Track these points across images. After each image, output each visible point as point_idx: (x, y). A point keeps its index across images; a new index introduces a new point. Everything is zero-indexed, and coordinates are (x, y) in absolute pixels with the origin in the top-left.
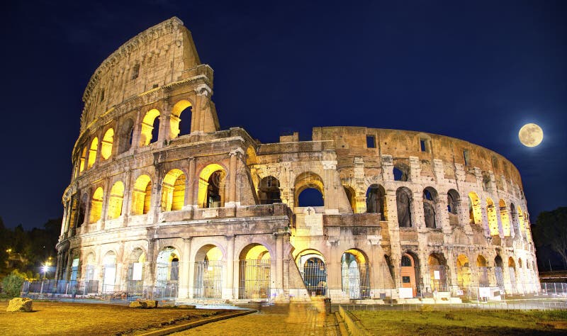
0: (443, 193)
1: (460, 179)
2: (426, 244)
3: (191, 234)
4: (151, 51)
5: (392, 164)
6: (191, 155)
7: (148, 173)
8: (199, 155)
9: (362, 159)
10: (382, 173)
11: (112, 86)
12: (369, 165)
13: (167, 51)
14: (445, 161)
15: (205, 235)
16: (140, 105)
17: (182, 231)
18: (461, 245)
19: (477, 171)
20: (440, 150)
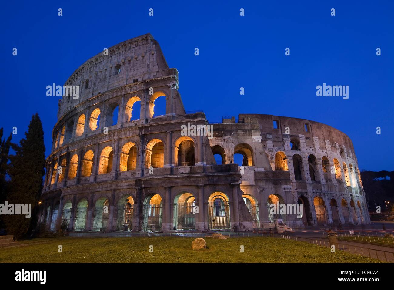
0: (319, 159)
1: (328, 150)
2: (312, 191)
3: (171, 185)
4: (130, 55)
5: (289, 139)
6: (168, 129)
7: (133, 142)
8: (175, 130)
9: (271, 136)
10: (284, 145)
11: (96, 78)
12: (276, 139)
13: (143, 57)
14: (319, 138)
15: (182, 185)
16: (124, 93)
17: (164, 182)
18: (332, 193)
19: (337, 145)
20: (316, 131)
